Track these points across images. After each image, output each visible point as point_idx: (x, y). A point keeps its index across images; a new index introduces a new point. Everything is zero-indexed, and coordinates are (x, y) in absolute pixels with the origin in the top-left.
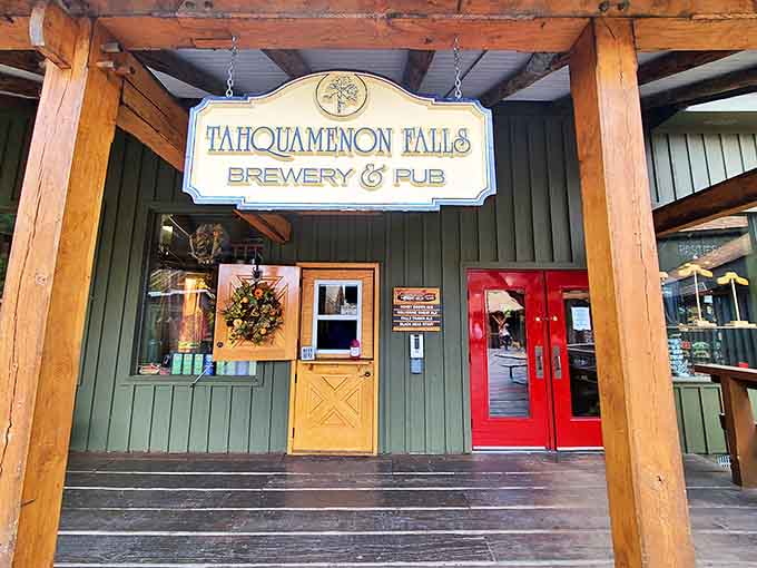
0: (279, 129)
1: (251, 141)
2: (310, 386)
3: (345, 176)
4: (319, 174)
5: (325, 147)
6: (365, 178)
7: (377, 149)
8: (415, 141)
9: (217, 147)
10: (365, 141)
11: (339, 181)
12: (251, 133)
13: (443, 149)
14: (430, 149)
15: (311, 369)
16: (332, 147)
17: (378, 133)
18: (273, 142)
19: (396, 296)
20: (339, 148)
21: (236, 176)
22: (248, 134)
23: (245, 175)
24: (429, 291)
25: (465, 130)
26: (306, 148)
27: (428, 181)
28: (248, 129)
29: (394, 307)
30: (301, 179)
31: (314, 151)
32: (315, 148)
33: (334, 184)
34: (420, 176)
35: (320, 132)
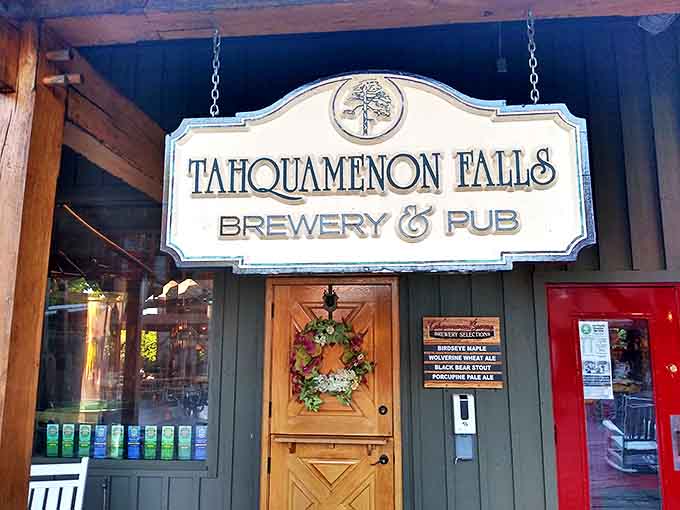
0: (285, 160)
1: (247, 177)
2: (292, 478)
3: (376, 224)
4: (340, 222)
5: (347, 184)
6: (405, 224)
7: (420, 183)
8: (473, 169)
9: (203, 188)
10: (403, 173)
11: (369, 230)
12: (248, 166)
13: (514, 181)
14: (496, 181)
15: (292, 451)
16: (358, 185)
17: (421, 162)
18: (277, 180)
19: (427, 331)
20: (367, 185)
21: (230, 227)
22: (243, 169)
23: (241, 225)
24: (482, 321)
25: (546, 150)
26: (322, 186)
27: (494, 228)
28: (244, 161)
29: (423, 347)
30: (317, 231)
31: (334, 189)
32: (334, 186)
33: (363, 235)
34: (482, 221)
35: (340, 163)
